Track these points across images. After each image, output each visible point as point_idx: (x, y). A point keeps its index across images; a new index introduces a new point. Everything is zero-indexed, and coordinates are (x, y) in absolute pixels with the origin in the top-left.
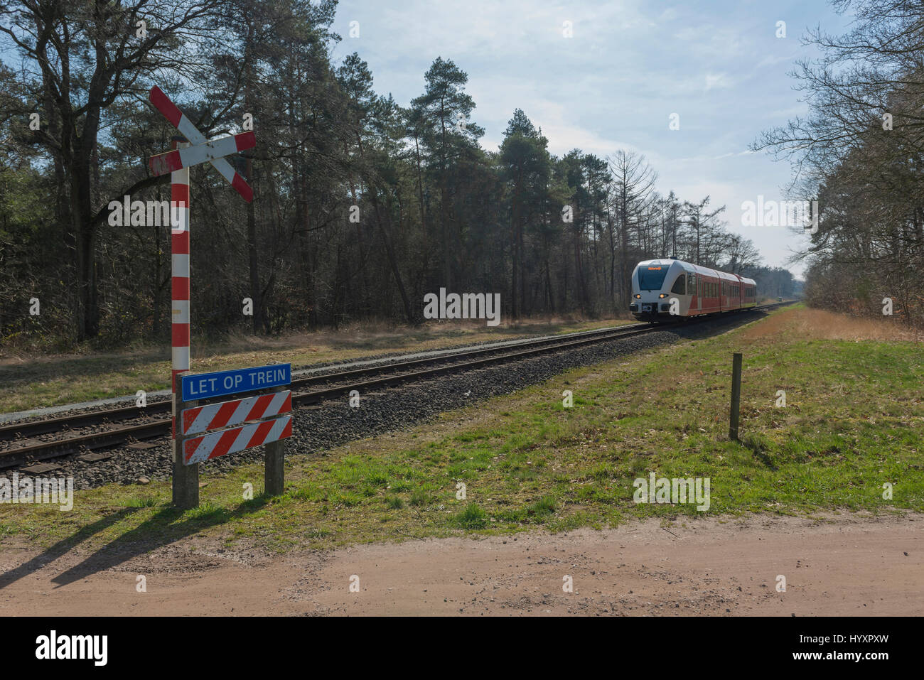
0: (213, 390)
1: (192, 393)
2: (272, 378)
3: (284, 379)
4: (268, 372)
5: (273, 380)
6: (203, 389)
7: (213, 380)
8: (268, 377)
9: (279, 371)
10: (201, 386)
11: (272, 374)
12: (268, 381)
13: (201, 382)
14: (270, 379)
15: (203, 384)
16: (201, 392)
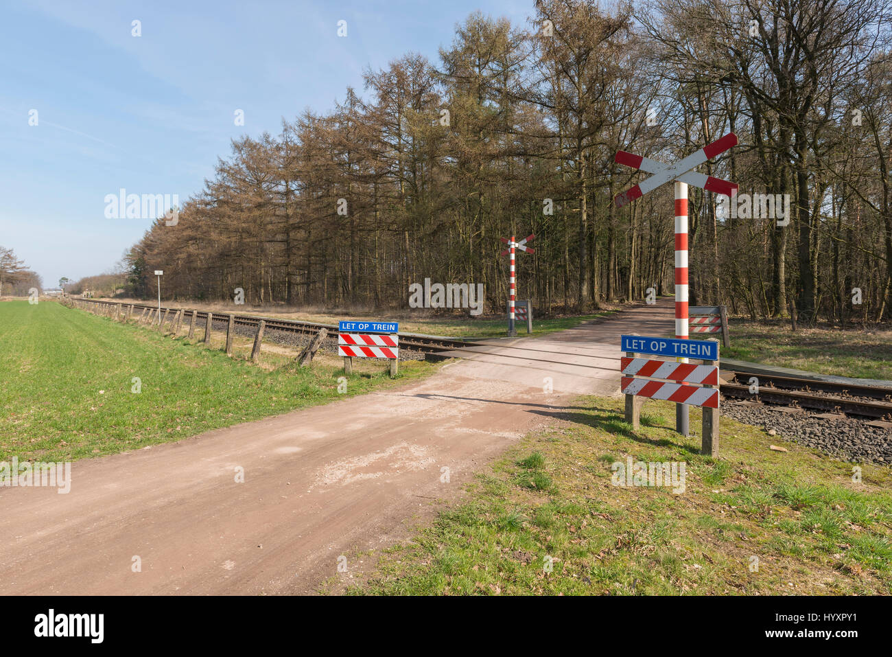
0: (642, 348)
1: (628, 347)
2: (696, 351)
3: (709, 354)
4: (691, 345)
5: (697, 353)
6: (635, 346)
7: (642, 342)
8: (691, 349)
9: (704, 347)
10: (634, 344)
11: (696, 347)
12: (691, 353)
13: (634, 341)
14: (693, 351)
15: (635, 342)
16: (634, 348)
